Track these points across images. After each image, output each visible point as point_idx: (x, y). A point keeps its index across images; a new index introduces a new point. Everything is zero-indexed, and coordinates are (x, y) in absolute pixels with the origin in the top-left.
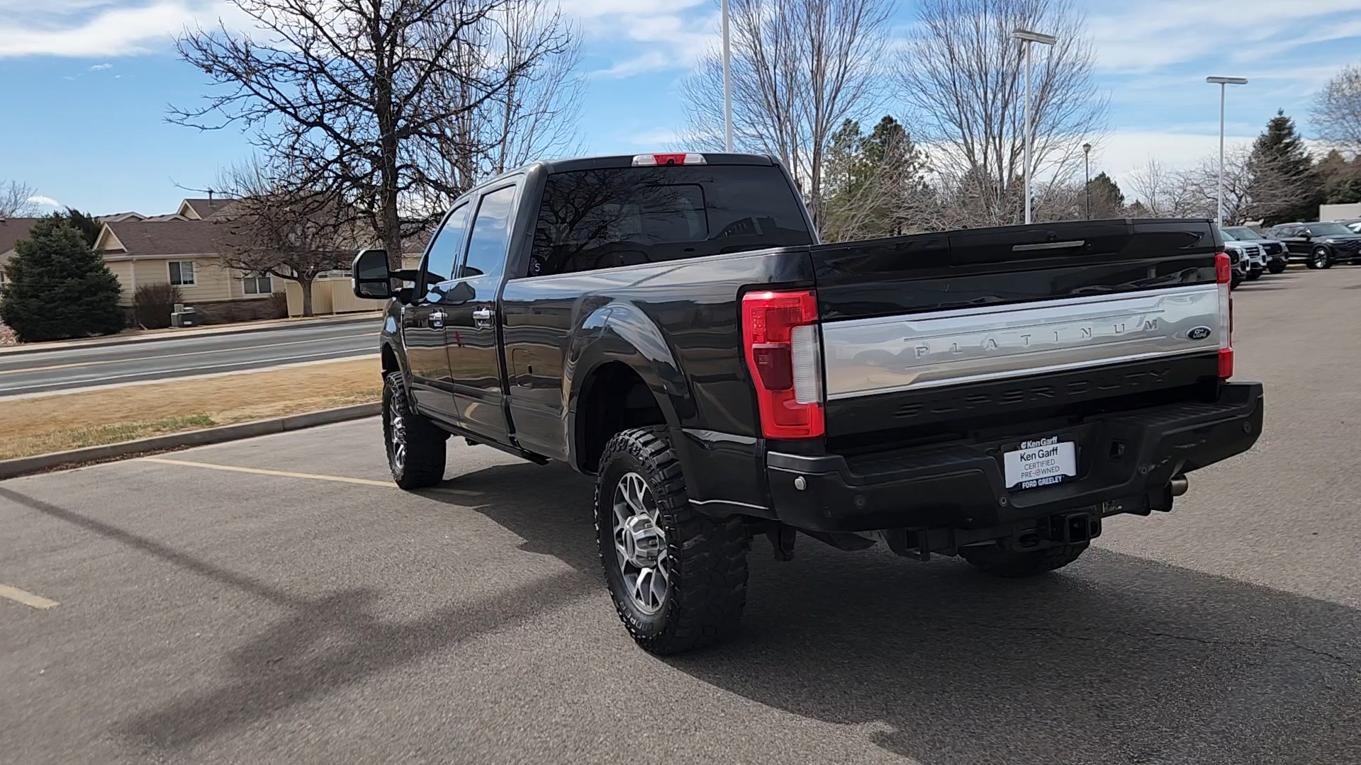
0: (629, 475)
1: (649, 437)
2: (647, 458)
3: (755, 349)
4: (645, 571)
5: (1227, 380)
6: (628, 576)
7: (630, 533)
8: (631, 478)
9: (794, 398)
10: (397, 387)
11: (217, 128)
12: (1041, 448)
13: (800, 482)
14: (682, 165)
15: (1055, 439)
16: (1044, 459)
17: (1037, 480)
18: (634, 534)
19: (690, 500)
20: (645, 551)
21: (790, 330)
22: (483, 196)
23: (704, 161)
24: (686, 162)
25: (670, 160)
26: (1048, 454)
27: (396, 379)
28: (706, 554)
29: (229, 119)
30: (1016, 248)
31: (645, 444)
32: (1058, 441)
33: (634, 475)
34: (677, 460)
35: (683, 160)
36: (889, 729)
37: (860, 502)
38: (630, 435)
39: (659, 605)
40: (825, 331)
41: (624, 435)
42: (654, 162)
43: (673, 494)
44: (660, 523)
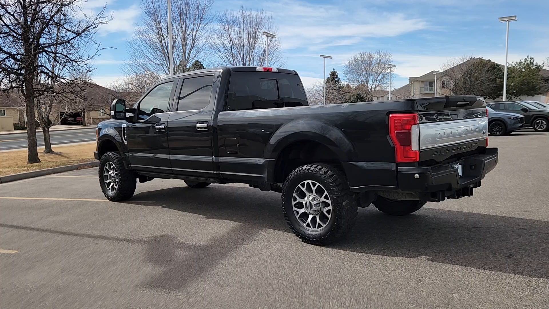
0: (306, 182)
1: (320, 167)
2: (323, 174)
3: (396, 133)
4: (311, 217)
6: (300, 219)
7: (310, 203)
8: (308, 183)
9: (411, 148)
10: (115, 159)
13: (417, 176)
14: (270, 72)
15: (459, 163)
18: (312, 202)
19: (350, 187)
20: (317, 208)
21: (411, 126)
22: (184, 79)
23: (277, 71)
24: (272, 71)
25: (268, 70)
27: (113, 155)
28: (349, 207)
30: (459, 103)
31: (320, 169)
32: (459, 165)
33: (310, 181)
34: (334, 175)
37: (434, 182)
38: (311, 166)
39: (323, 227)
40: (420, 127)
41: (307, 167)
42: (263, 70)
43: (337, 186)
44: (326, 197)
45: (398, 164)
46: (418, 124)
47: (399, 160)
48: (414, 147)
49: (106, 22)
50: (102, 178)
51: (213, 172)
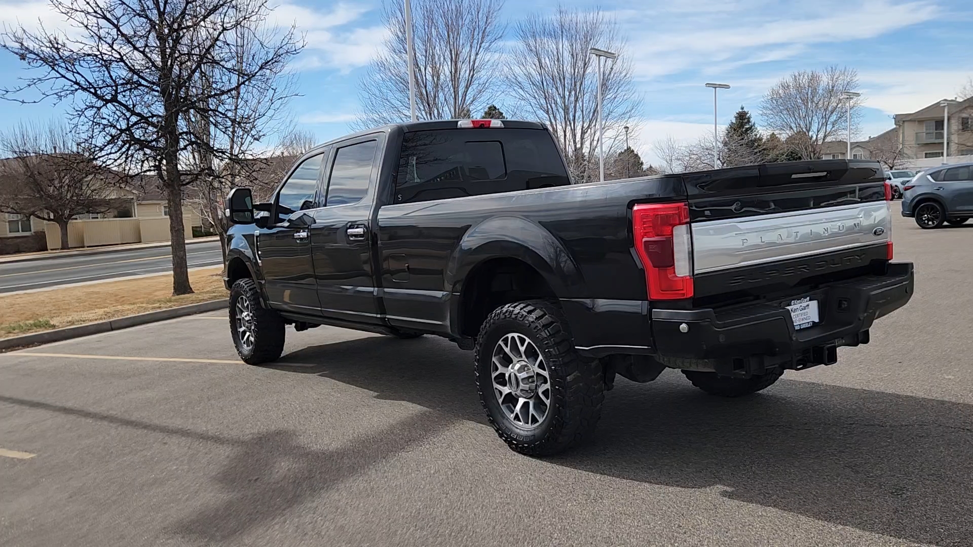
0: (510, 335)
1: (530, 308)
2: (532, 322)
3: (645, 242)
4: (521, 401)
5: (890, 262)
6: (504, 405)
7: (515, 375)
8: (513, 338)
9: (674, 273)
10: (248, 290)
11: (35, 102)
12: (801, 304)
13: (684, 327)
14: (489, 128)
15: (808, 298)
16: (803, 311)
17: (800, 325)
18: (518, 375)
19: (576, 347)
20: (528, 386)
21: (672, 228)
22: (338, 149)
23: (502, 125)
24: (491, 125)
25: (482, 124)
26: (804, 309)
27: (246, 284)
28: (581, 384)
29: (45, 96)
30: (794, 176)
31: (530, 312)
32: (810, 300)
33: (516, 335)
34: (554, 322)
35: (490, 124)
36: (729, 489)
37: (722, 339)
38: (515, 307)
39: (540, 422)
40: (693, 229)
41: (509, 307)
42: (471, 125)
43: (557, 344)
44: (541, 366)
45: (653, 304)
46: (686, 223)
47: (654, 295)
48: (682, 269)
49: (295, 50)
50: (235, 322)
51: (375, 315)
